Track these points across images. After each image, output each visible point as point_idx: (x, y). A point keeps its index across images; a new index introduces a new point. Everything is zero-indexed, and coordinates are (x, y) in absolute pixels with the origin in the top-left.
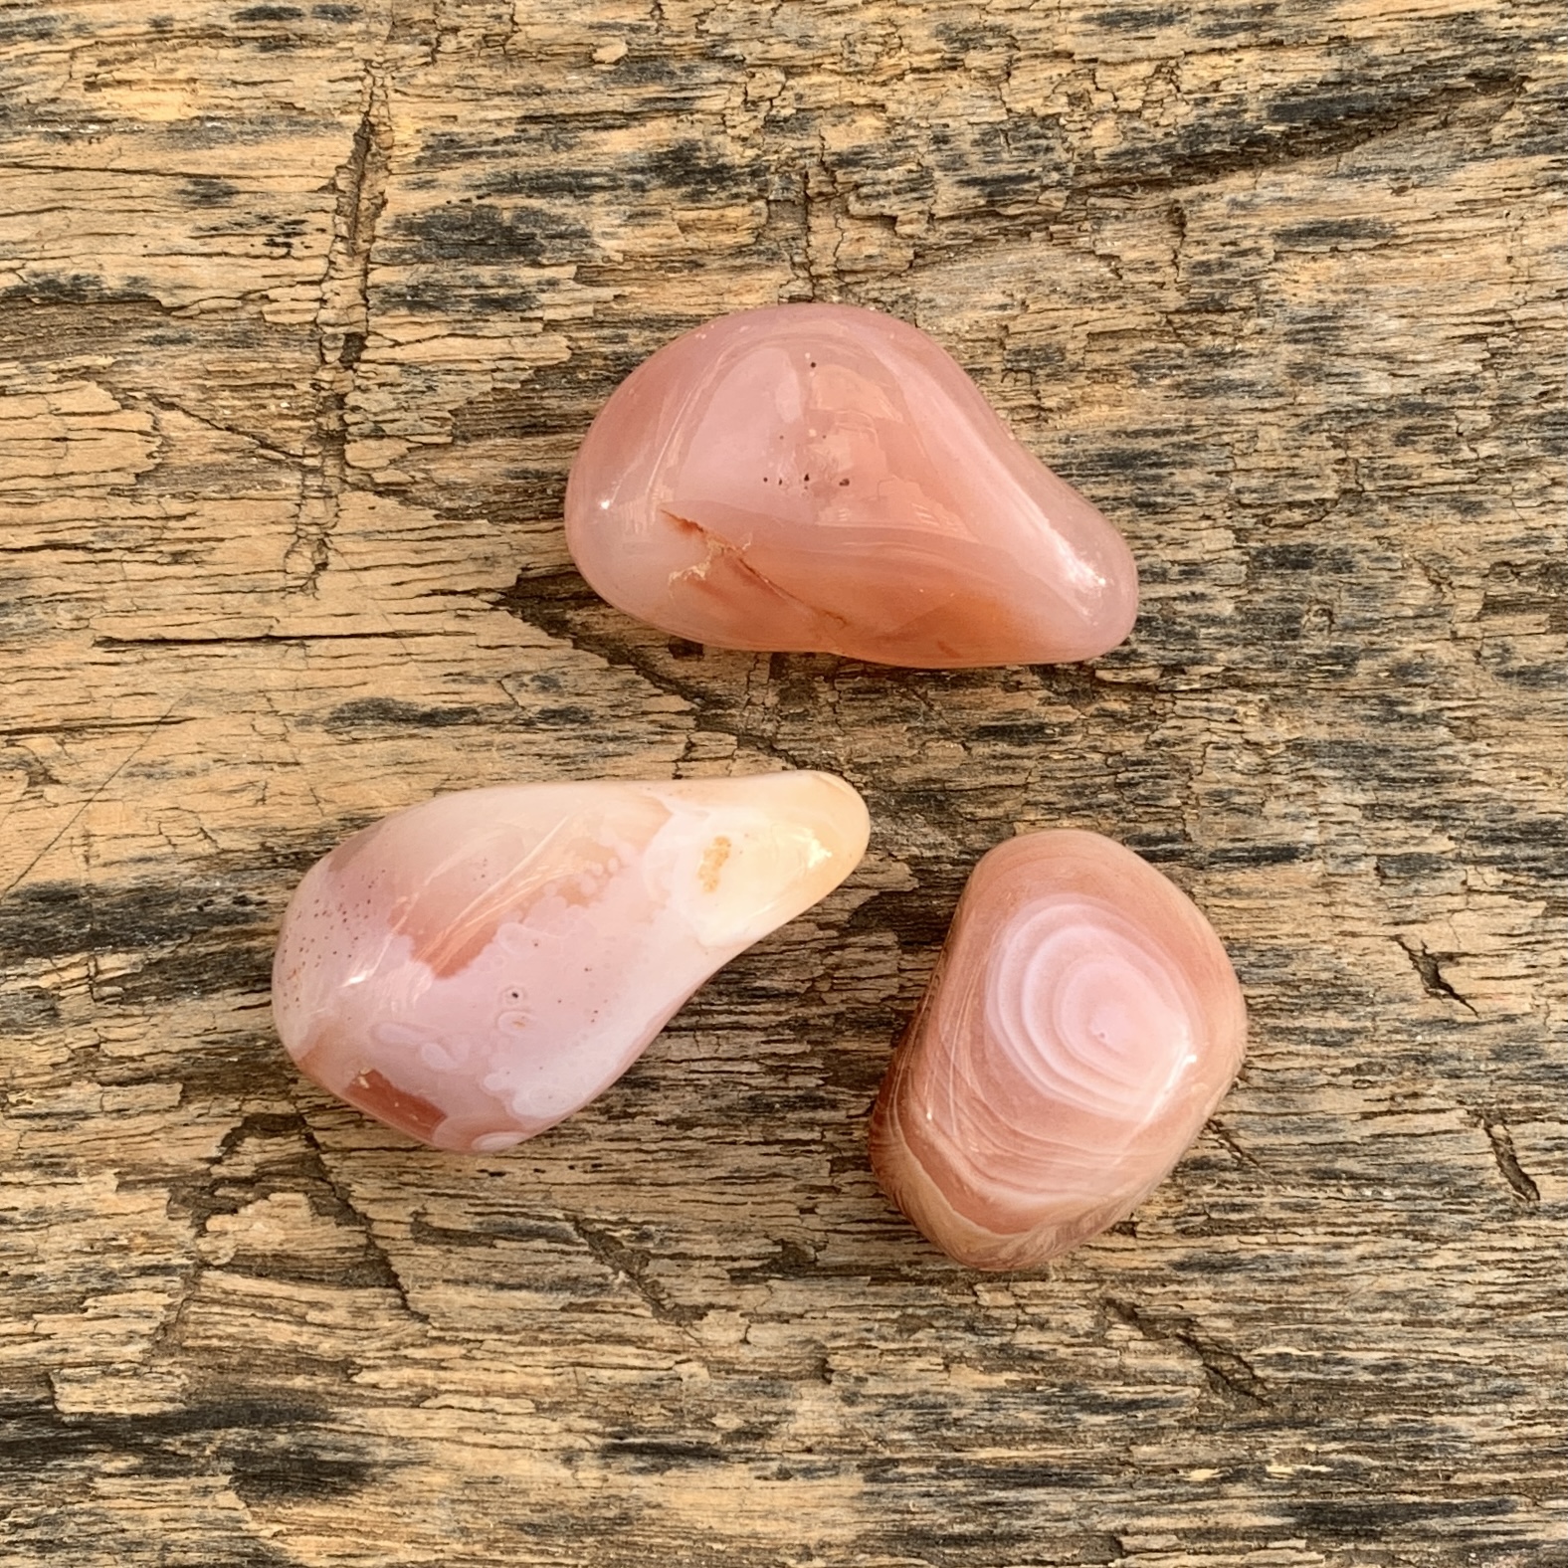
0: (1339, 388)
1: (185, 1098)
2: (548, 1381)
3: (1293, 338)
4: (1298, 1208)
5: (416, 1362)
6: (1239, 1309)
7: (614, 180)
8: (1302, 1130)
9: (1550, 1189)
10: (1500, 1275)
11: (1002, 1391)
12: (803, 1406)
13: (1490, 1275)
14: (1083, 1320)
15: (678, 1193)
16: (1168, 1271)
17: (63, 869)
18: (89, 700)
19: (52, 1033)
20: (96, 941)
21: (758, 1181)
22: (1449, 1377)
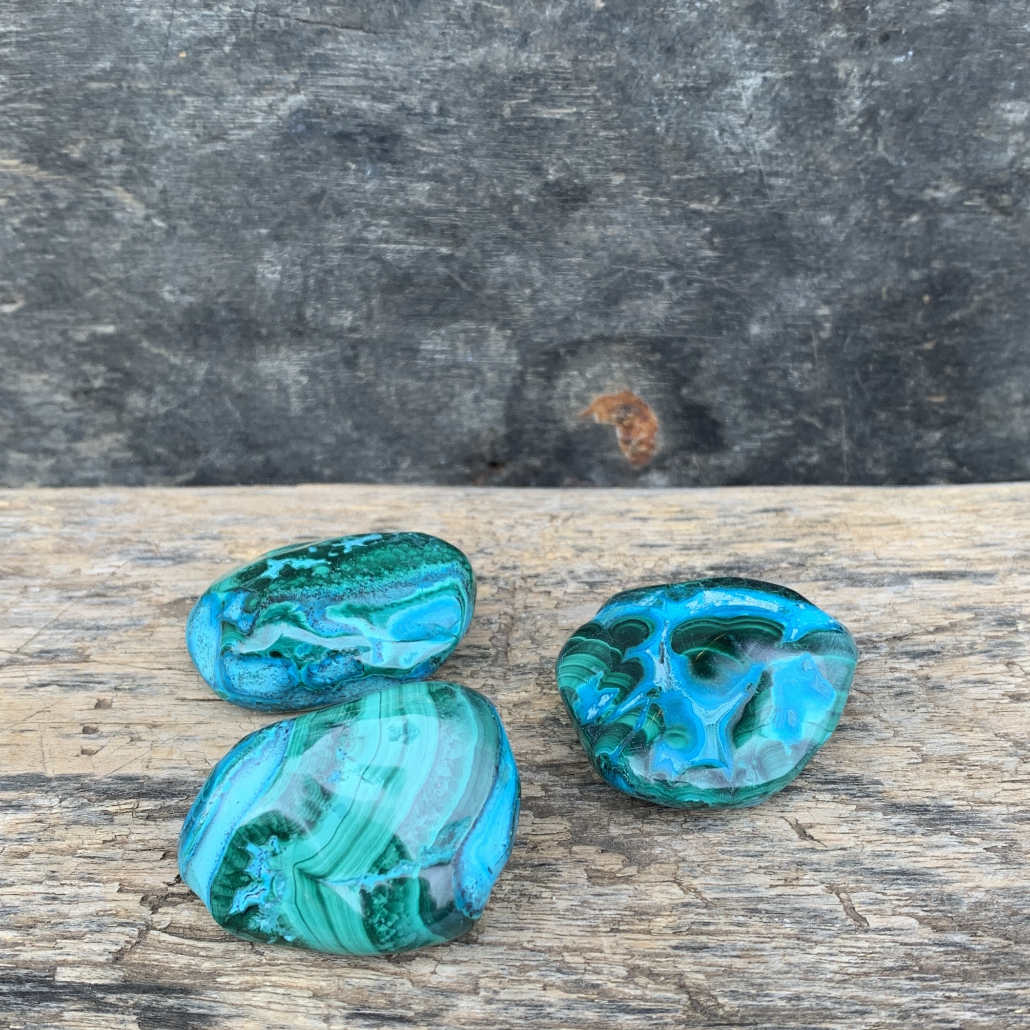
1: (164, 857)
2: (323, 984)
4: (739, 924)
5: (253, 974)
6: (709, 969)
8: (739, 891)
9: (874, 922)
10: (852, 959)
11: (576, 1001)
12: (462, 1004)
13: (846, 959)
14: (622, 972)
16: (669, 950)
17: (134, 770)
19: (108, 828)
20: (140, 796)
22: (828, 1004)
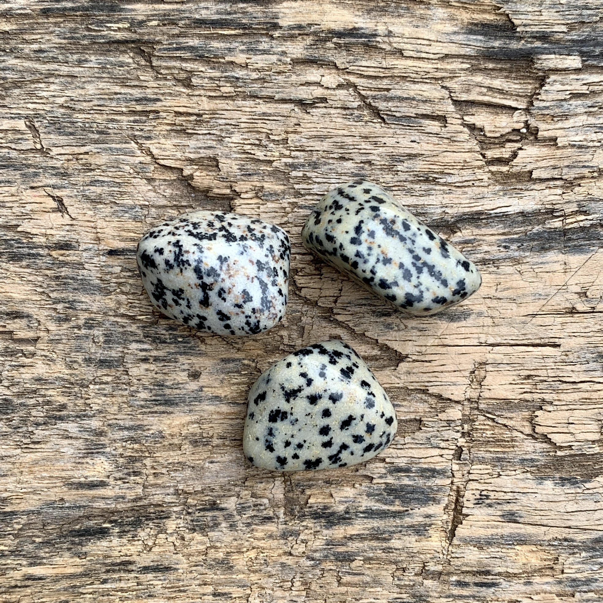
0: (87, 426)
1: (531, 172)
2: (396, 62)
3: (104, 446)
4: (113, 120)
5: (445, 70)
6: (136, 84)
7: (356, 515)
8: (110, 149)
9: (21, 125)
10: (41, 94)
11: (226, 55)
12: (301, 51)
13: (44, 94)
15: (345, 132)
16: (163, 98)
17: (575, 260)
18: (562, 324)
19: (581, 198)
20: (563, 232)
21: (316, 137)
22: (60, 57)
